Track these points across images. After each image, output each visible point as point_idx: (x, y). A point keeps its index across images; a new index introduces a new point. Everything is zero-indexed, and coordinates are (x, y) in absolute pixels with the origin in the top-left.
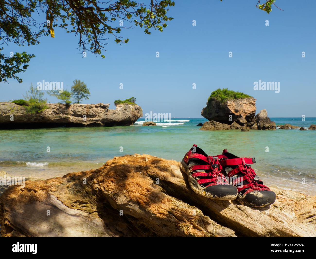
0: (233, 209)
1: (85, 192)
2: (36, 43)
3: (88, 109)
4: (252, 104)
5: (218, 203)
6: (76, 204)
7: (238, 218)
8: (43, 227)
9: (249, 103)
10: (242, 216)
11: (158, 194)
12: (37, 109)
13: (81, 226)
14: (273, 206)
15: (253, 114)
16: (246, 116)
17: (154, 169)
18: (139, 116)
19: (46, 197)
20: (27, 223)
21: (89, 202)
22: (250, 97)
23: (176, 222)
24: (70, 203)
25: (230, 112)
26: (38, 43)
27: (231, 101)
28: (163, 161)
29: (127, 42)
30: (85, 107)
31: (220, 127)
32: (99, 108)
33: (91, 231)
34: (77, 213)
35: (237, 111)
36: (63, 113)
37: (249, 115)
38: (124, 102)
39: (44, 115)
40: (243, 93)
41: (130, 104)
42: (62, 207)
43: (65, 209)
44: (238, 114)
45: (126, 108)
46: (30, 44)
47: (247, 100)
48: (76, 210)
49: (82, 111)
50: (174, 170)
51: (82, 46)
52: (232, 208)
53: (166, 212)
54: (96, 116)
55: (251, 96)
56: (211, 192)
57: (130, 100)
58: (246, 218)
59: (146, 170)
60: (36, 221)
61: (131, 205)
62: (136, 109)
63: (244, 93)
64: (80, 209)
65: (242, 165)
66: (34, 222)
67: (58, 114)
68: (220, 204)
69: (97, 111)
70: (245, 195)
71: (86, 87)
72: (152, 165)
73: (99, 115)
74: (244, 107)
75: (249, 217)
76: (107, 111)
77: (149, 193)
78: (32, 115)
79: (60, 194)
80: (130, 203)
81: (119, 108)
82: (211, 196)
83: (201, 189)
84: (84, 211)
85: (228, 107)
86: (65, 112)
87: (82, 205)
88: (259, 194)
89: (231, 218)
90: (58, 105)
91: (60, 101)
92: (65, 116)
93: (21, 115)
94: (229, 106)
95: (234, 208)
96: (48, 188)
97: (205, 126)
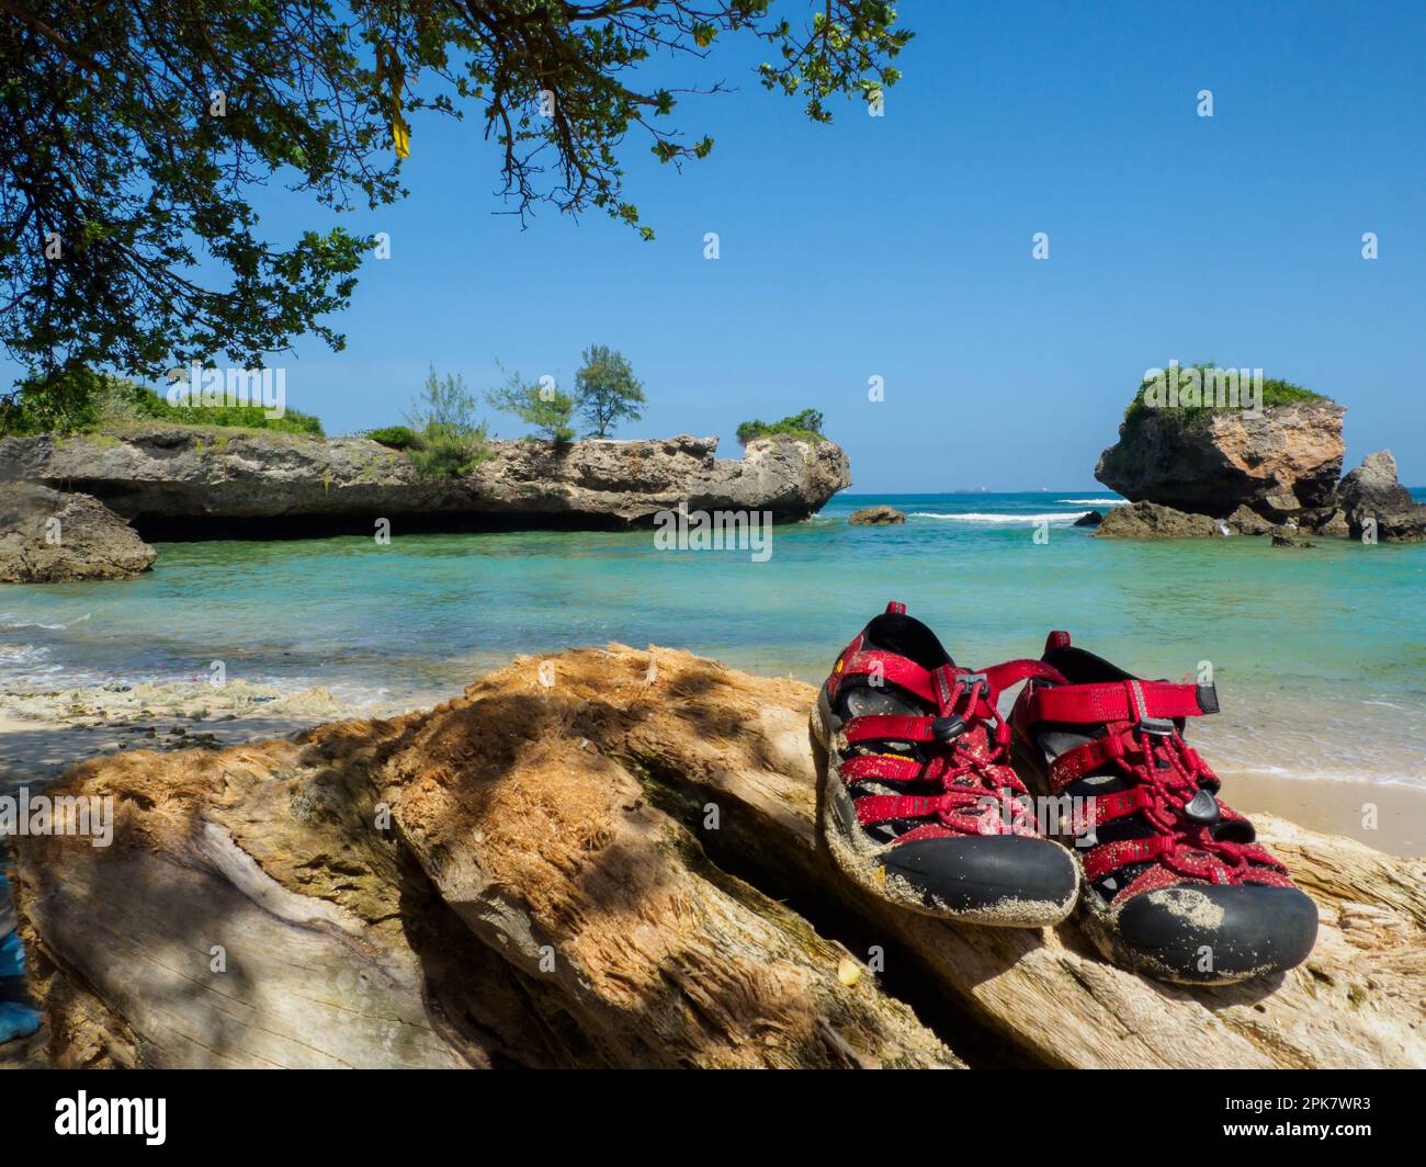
0: (1048, 980)
1: (356, 817)
2: (398, 195)
3: (637, 459)
4: (1327, 428)
5: (966, 936)
6: (315, 872)
7: (1070, 1037)
8: (161, 970)
9: (1314, 427)
10: (1092, 1030)
11: (637, 863)
12: (455, 462)
13: (330, 980)
14: (1304, 974)
15: (1330, 471)
16: (1297, 479)
17: (664, 726)
18: (834, 484)
19: (183, 831)
20: (100, 946)
21: (368, 869)
22: (1315, 396)
23: (680, 1043)
24: (291, 865)
25: (1225, 464)
26: (405, 193)
27: (1231, 417)
28: (729, 684)
29: (704, 154)
30: (626, 453)
31: (1177, 528)
32: (680, 455)
33: (370, 1009)
34: (317, 915)
35: (1253, 461)
36: (543, 475)
37: (1312, 475)
38: (775, 431)
39: (478, 484)
40: (1282, 383)
41: (800, 438)
42: (257, 880)
43: (264, 895)
44: (1259, 472)
45: (784, 454)
46: (375, 201)
47: (1302, 410)
48: (317, 900)
49: (616, 469)
50: (776, 732)
51: (516, 182)
52: (1038, 977)
53: (651, 973)
54: (668, 484)
55: (1322, 394)
56: (916, 877)
57: (801, 420)
58: (1118, 1043)
59: (627, 728)
60: (138, 941)
61: (501, 914)
62: (822, 457)
63: (1290, 382)
64: (332, 899)
65: (1123, 725)
66: (130, 944)
67: (526, 478)
68: (977, 943)
69: (672, 465)
70: (1120, 907)
71: (630, 374)
72: (669, 705)
73: (680, 481)
74: (1289, 441)
75: (1134, 1037)
76: (710, 466)
77: (593, 853)
78: (435, 483)
79: (252, 822)
80: (494, 903)
81: (755, 455)
82: (914, 898)
83: (867, 854)
84: (351, 909)
85: (1214, 442)
86: (554, 472)
87: (343, 880)
88: (1200, 906)
89: (1033, 1033)
90: (527, 445)
91: (534, 429)
92: (551, 485)
93: (399, 482)
94: (1219, 438)
95: (1052, 975)
96: (201, 791)
97: (1111, 526)
